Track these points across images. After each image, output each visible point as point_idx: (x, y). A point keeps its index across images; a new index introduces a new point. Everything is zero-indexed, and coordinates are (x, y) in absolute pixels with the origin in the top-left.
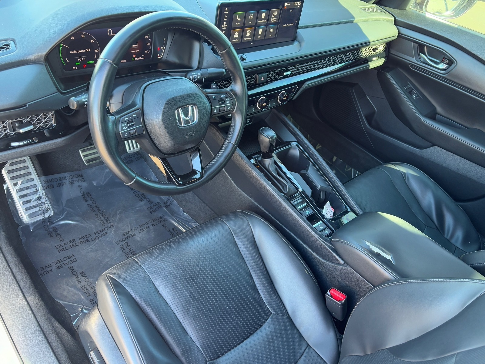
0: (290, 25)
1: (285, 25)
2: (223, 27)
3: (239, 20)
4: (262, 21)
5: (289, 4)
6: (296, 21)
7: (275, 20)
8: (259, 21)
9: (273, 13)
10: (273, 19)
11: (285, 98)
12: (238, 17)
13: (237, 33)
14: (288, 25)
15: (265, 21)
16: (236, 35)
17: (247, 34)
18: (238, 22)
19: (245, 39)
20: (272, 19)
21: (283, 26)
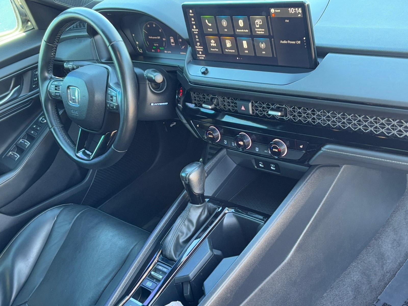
0: (294, 42)
1: (285, 42)
2: (194, 31)
3: (210, 25)
4: (242, 31)
5: (279, 11)
6: (304, 38)
7: (263, 31)
8: (238, 30)
9: (256, 22)
10: (258, 30)
11: (276, 150)
12: (207, 21)
13: (213, 41)
14: (289, 42)
15: (247, 31)
16: (213, 43)
17: (227, 44)
18: (210, 28)
19: (227, 50)
20: (256, 30)
21: (281, 42)
